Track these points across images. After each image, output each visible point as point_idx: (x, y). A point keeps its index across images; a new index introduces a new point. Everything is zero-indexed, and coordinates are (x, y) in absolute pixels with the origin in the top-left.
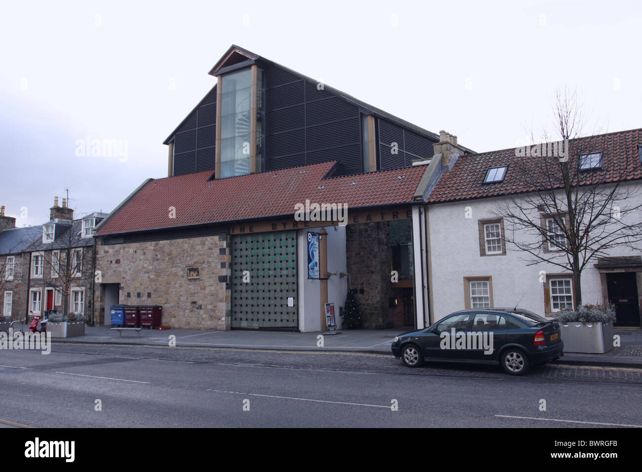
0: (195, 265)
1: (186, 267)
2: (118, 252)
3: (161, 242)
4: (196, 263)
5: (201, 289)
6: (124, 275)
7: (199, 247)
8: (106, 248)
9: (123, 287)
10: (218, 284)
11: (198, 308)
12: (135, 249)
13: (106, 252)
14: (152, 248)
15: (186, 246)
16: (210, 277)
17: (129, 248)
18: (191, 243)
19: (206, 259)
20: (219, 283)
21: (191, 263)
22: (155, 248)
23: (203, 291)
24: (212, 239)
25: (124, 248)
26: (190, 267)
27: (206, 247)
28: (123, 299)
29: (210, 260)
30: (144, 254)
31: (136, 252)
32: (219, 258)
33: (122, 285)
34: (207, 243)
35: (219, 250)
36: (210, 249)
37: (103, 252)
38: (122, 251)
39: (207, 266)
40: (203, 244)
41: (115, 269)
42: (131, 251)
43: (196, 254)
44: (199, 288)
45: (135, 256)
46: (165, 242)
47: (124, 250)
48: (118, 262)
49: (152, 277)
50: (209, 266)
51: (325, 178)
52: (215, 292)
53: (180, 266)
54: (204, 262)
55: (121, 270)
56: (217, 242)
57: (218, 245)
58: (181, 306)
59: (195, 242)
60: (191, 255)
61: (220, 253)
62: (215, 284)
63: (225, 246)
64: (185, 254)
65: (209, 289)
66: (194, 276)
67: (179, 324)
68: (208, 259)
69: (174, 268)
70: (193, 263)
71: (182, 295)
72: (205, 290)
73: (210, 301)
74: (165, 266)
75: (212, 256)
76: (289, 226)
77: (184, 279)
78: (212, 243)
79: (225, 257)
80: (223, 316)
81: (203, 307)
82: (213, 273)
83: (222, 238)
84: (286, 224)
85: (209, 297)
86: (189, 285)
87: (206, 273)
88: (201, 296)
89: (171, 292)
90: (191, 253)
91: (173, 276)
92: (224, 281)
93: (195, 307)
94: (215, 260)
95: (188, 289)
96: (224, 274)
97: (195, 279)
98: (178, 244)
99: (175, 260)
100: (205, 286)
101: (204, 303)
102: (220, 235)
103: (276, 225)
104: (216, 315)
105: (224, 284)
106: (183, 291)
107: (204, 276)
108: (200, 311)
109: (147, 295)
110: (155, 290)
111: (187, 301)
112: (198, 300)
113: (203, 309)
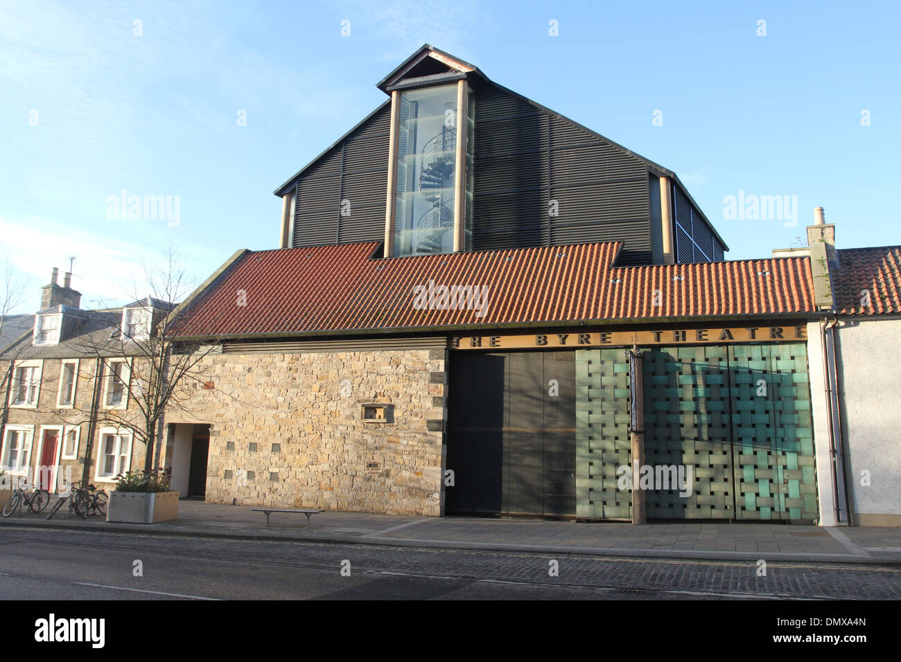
0: (377, 399)
1: (359, 402)
2: (209, 368)
4: (379, 395)
5: (388, 442)
6: (222, 410)
7: (386, 368)
8: (185, 359)
9: (219, 432)
10: (425, 433)
11: (381, 475)
12: (247, 366)
14: (285, 364)
15: (359, 366)
16: (409, 422)
17: (235, 362)
18: (370, 360)
19: (400, 389)
20: (430, 434)
21: (369, 395)
22: (291, 365)
24: (415, 355)
25: (224, 362)
26: (366, 401)
28: (217, 453)
30: (269, 374)
31: (249, 370)
32: (429, 388)
33: (216, 428)
34: (403, 361)
35: (428, 375)
36: (410, 372)
38: (219, 367)
39: (403, 401)
40: (396, 362)
41: (201, 398)
42: (239, 368)
43: (380, 380)
44: (386, 440)
45: (247, 377)
46: (314, 355)
47: (223, 366)
48: (208, 386)
49: (283, 415)
50: (407, 402)
51: (614, 266)
52: (418, 448)
53: (343, 401)
54: (397, 395)
55: (216, 400)
56: (426, 362)
57: (428, 366)
58: (345, 471)
59: (379, 360)
60: (369, 381)
61: (432, 381)
62: (420, 433)
63: (442, 369)
64: (357, 380)
65: (405, 442)
66: (375, 418)
67: (339, 502)
68: (405, 389)
69: (332, 402)
70: (373, 394)
71: (348, 451)
72: (398, 443)
73: (407, 462)
74: (312, 398)
75: (414, 384)
76: (573, 340)
77: (353, 422)
78: (414, 362)
79: (441, 387)
80: (435, 491)
81: (392, 473)
82: (416, 415)
83: (437, 354)
84: (566, 336)
85: (405, 457)
86: (365, 433)
87: (401, 414)
88: (390, 454)
89: (323, 446)
90: (369, 377)
91: (330, 416)
92: (440, 431)
93: (374, 473)
94: (420, 393)
95: (362, 441)
96: (440, 417)
97: (378, 423)
98: (341, 360)
99: (334, 389)
100: (399, 437)
101: (395, 466)
102: (432, 349)
103: (546, 338)
104: (420, 489)
105: (440, 434)
106: (350, 444)
107: (395, 420)
108: (387, 480)
109: (270, 448)
110: (289, 440)
111: (359, 461)
112: (382, 461)
113: (393, 478)
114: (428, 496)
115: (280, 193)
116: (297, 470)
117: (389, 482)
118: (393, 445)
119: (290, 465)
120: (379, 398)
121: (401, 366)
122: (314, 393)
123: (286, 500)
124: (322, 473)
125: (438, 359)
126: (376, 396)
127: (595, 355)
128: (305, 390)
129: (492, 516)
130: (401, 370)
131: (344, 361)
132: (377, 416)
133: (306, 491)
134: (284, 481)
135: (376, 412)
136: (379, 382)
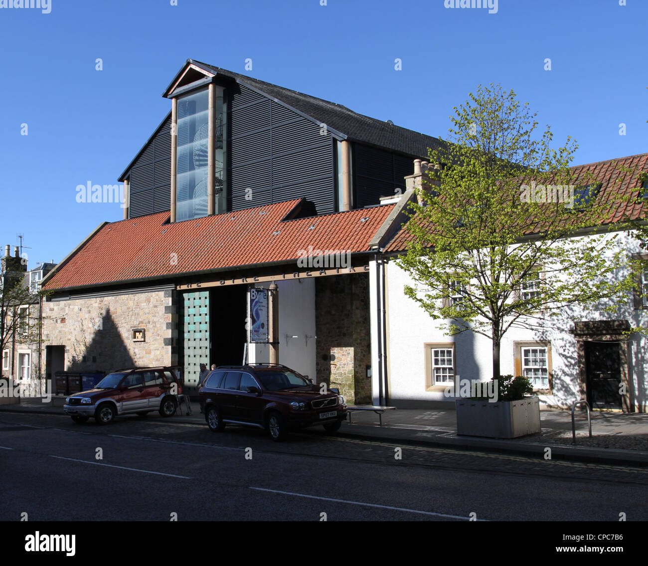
0: (140, 325)
1: (131, 327)
2: (62, 309)
3: (106, 298)
4: (141, 322)
5: (146, 353)
6: (69, 336)
7: (144, 305)
8: (51, 304)
9: (69, 350)
10: (163, 347)
12: (80, 307)
13: (52, 310)
14: (97, 305)
15: (131, 304)
16: (155, 340)
17: (74, 305)
18: (136, 299)
19: (151, 319)
20: (165, 347)
21: (136, 323)
22: (100, 305)
23: (147, 355)
24: (157, 295)
25: (69, 305)
26: (135, 327)
27: (151, 305)
28: (68, 364)
29: (155, 319)
30: (89, 312)
31: (81, 310)
32: (165, 317)
33: (67, 348)
34: (152, 299)
35: (164, 308)
36: (156, 307)
37: (48, 310)
38: (67, 308)
39: (152, 326)
40: (148, 301)
41: (60, 329)
42: (76, 308)
43: (141, 313)
44: (144, 352)
45: (80, 314)
46: (110, 298)
47: (69, 307)
48: (63, 320)
49: (97, 338)
50: (154, 327)
51: (284, 220)
52: (159, 357)
53: (125, 327)
54: (149, 322)
55: (67, 330)
56: (162, 299)
57: (164, 302)
60: (136, 314)
61: (166, 312)
62: (161, 347)
63: (170, 304)
64: (130, 313)
65: (154, 353)
66: (139, 338)
68: (153, 318)
71: (127, 360)
72: (150, 354)
75: (157, 315)
78: (157, 300)
79: (170, 316)
82: (159, 335)
83: (168, 294)
85: (154, 363)
86: (134, 348)
87: (151, 334)
88: (146, 361)
89: (116, 357)
90: (136, 311)
91: (118, 338)
92: (169, 345)
94: (160, 320)
96: (170, 336)
97: (141, 341)
100: (150, 350)
102: (165, 291)
105: (170, 347)
107: (149, 339)
109: (92, 359)
110: (100, 354)
115: (121, 180)
121: (151, 303)
125: (168, 297)
126: (139, 323)
131: (124, 301)
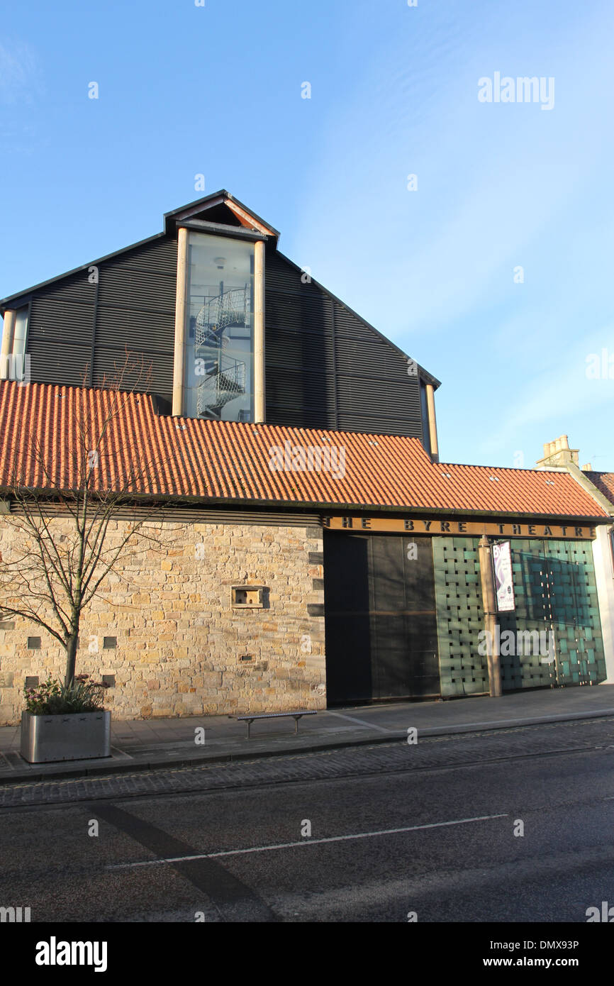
0: (247, 580)
1: (225, 582)
3: (147, 524)
5: (264, 629)
10: (306, 620)
11: (257, 668)
15: (223, 541)
16: (287, 607)
18: (237, 534)
20: (310, 619)
24: (289, 533)
26: (236, 583)
32: (308, 570)
35: (307, 556)
44: (261, 628)
52: (297, 636)
53: (206, 581)
57: (305, 545)
58: (211, 667)
59: (248, 535)
60: (236, 560)
61: (311, 562)
62: (300, 619)
63: (321, 549)
64: (221, 557)
65: (284, 629)
66: (246, 603)
67: (205, 705)
68: (280, 570)
69: (189, 584)
70: (242, 576)
71: (214, 643)
72: (276, 630)
73: (287, 652)
74: (161, 579)
75: (291, 565)
76: (436, 527)
77: (219, 608)
78: (290, 540)
79: (320, 568)
80: (321, 682)
81: (270, 665)
82: (295, 599)
83: (314, 533)
84: (430, 523)
85: (284, 646)
86: (234, 620)
87: (278, 598)
88: (266, 645)
89: (180, 637)
90: (236, 555)
91: (187, 601)
92: (321, 615)
93: (249, 667)
94: (299, 574)
95: (231, 630)
96: (321, 601)
97: (251, 608)
98: (199, 533)
99: (192, 567)
100: (276, 625)
101: (274, 657)
102: (309, 527)
103: (412, 523)
104: (303, 681)
105: (322, 620)
106: (216, 634)
107: (271, 605)
108: (264, 673)
109: (102, 643)
110: (128, 632)
111: (228, 654)
112: (257, 653)
113: (271, 670)
114: (313, 688)
116: (143, 669)
117: (267, 675)
118: (270, 634)
119: (132, 664)
120: (249, 579)
121: (274, 544)
122: (164, 572)
123: (129, 710)
124: (180, 672)
125: (315, 538)
126: (246, 578)
127: (448, 542)
128: (152, 567)
129: (366, 703)
130: (275, 548)
131: (202, 534)
132: (248, 600)
133: (158, 695)
134: (125, 685)
135: (246, 595)
136: (249, 561)
